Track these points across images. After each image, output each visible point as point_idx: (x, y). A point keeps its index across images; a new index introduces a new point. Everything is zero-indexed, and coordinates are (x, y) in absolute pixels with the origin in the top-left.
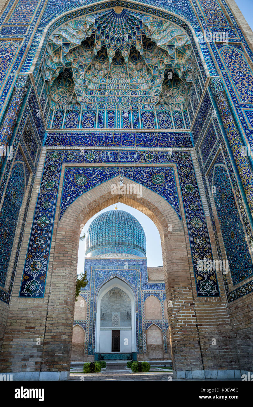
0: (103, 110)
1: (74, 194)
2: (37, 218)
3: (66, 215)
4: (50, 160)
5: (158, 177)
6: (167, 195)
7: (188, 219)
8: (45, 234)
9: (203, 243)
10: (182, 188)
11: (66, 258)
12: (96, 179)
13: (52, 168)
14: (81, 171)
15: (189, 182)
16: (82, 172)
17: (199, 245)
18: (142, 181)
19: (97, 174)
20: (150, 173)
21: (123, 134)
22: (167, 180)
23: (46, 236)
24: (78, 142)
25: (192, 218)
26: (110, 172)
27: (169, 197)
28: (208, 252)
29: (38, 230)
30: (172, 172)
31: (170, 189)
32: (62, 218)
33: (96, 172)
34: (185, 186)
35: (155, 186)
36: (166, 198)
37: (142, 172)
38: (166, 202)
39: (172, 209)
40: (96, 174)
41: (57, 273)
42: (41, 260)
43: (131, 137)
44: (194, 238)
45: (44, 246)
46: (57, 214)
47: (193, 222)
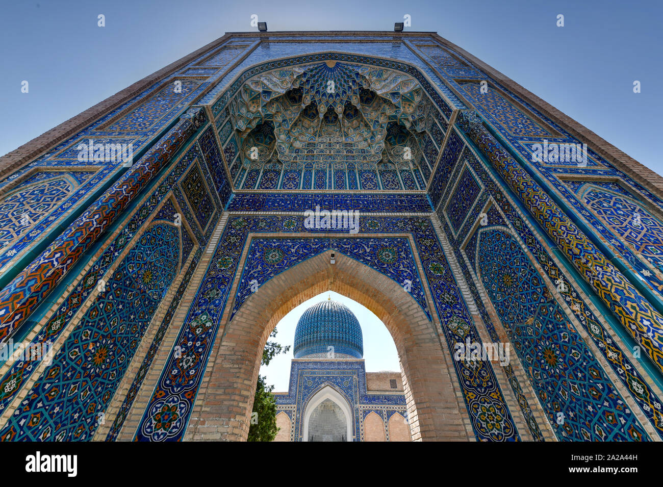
0: (310, 169)
1: (260, 277)
2: (193, 317)
3: (243, 313)
4: (231, 228)
5: (387, 253)
6: (403, 279)
7: (443, 320)
8: (199, 347)
9: (478, 366)
10: (425, 269)
11: (227, 397)
12: (296, 255)
13: (233, 239)
14: (275, 243)
15: (435, 259)
16: (276, 244)
17: (472, 369)
18: (364, 258)
19: (298, 247)
20: (375, 246)
21: (336, 197)
22: (401, 257)
23: (200, 350)
24: (275, 206)
25: (450, 317)
26: (316, 245)
27: (407, 282)
28: (491, 386)
29: (189, 340)
30: (407, 245)
31: (406, 270)
32: (237, 318)
33: (296, 245)
34: (430, 266)
35: (384, 264)
37: (363, 245)
39: (414, 301)
40: (296, 247)
41: (205, 434)
42: (180, 403)
43: (347, 200)
45: (192, 372)
46: (228, 309)
47: (453, 325)
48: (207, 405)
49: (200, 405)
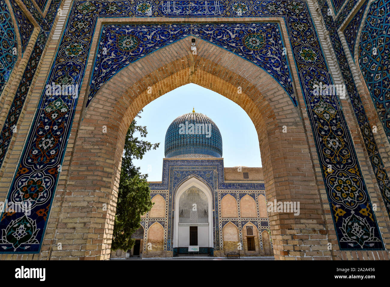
1: (115, 64)
2: (46, 104)
3: (99, 99)
4: (77, 13)
5: (254, 39)
6: (270, 66)
7: (309, 105)
8: (56, 131)
9: (340, 146)
10: (295, 55)
11: (91, 173)
12: (152, 42)
13: (80, 25)
14: (128, 29)
15: (307, 45)
16: (130, 31)
17: (334, 149)
18: (228, 45)
19: (155, 34)
20: (241, 32)
22: (269, 43)
23: (58, 133)
25: (317, 102)
26: (175, 31)
27: (275, 69)
28: (351, 163)
29: (45, 124)
30: (277, 30)
31: (274, 57)
32: (93, 104)
33: (152, 32)
34: (301, 52)
35: (250, 51)
36: (269, 71)
37: (228, 31)
38: (270, 76)
39: (280, 88)
40: (152, 34)
41: (73, 202)
42: (45, 178)
44: (322, 137)
45: (53, 152)
47: (319, 109)
48: (71, 179)
49: (64, 180)
